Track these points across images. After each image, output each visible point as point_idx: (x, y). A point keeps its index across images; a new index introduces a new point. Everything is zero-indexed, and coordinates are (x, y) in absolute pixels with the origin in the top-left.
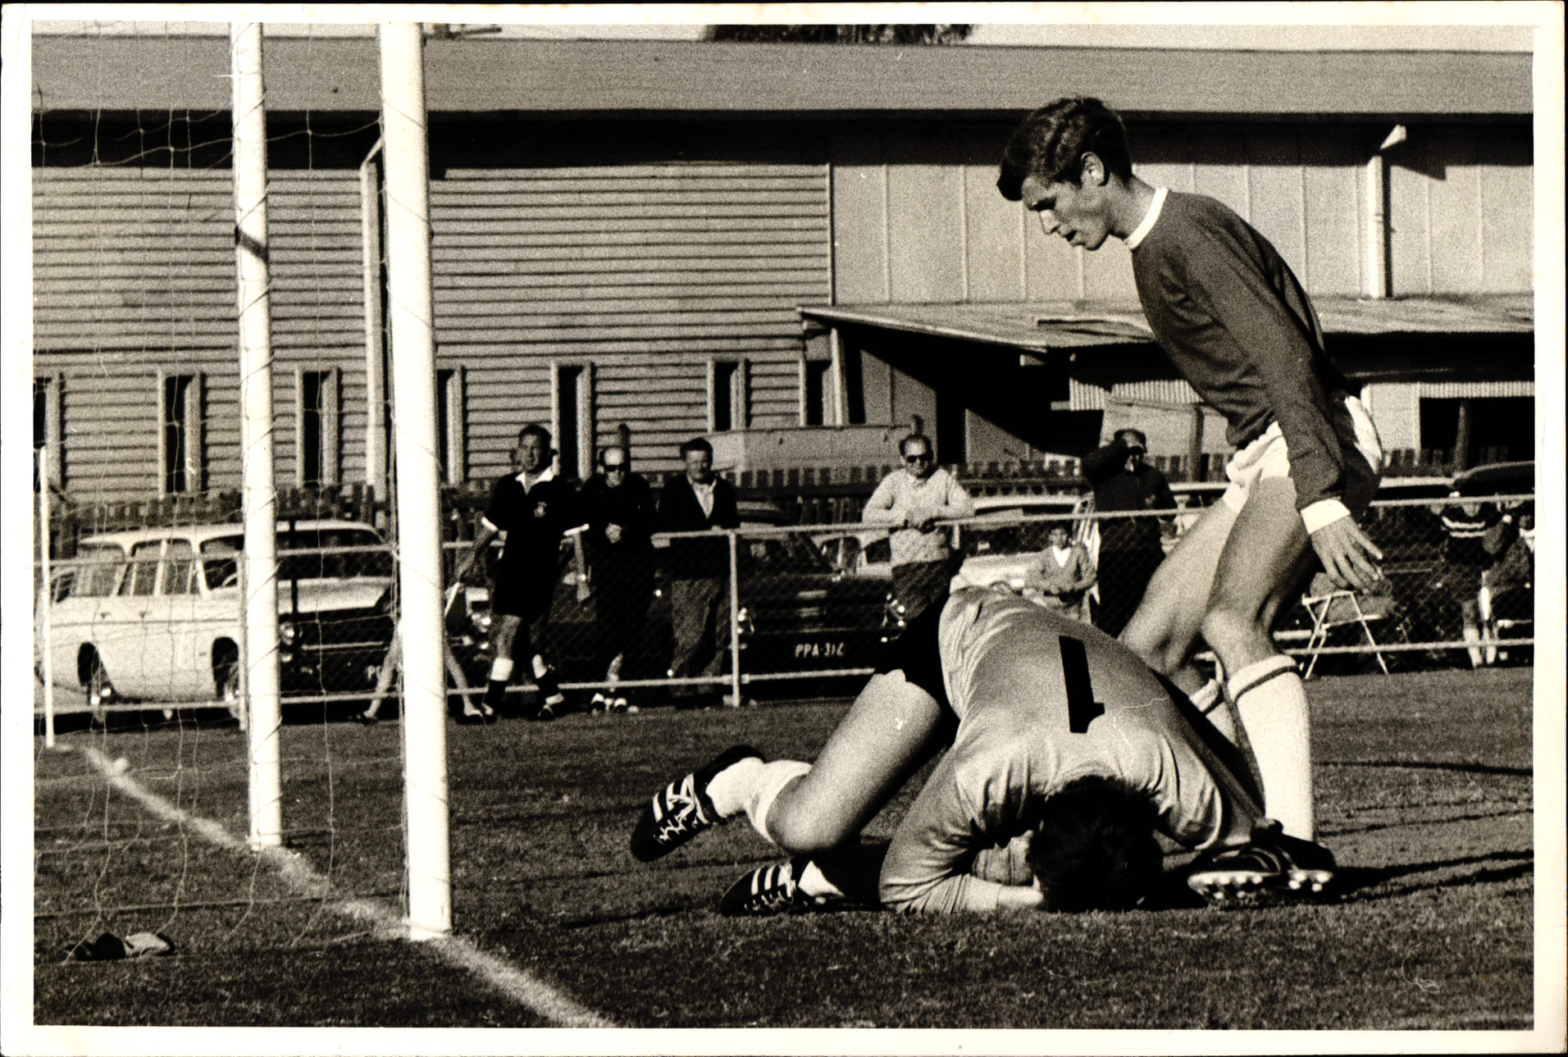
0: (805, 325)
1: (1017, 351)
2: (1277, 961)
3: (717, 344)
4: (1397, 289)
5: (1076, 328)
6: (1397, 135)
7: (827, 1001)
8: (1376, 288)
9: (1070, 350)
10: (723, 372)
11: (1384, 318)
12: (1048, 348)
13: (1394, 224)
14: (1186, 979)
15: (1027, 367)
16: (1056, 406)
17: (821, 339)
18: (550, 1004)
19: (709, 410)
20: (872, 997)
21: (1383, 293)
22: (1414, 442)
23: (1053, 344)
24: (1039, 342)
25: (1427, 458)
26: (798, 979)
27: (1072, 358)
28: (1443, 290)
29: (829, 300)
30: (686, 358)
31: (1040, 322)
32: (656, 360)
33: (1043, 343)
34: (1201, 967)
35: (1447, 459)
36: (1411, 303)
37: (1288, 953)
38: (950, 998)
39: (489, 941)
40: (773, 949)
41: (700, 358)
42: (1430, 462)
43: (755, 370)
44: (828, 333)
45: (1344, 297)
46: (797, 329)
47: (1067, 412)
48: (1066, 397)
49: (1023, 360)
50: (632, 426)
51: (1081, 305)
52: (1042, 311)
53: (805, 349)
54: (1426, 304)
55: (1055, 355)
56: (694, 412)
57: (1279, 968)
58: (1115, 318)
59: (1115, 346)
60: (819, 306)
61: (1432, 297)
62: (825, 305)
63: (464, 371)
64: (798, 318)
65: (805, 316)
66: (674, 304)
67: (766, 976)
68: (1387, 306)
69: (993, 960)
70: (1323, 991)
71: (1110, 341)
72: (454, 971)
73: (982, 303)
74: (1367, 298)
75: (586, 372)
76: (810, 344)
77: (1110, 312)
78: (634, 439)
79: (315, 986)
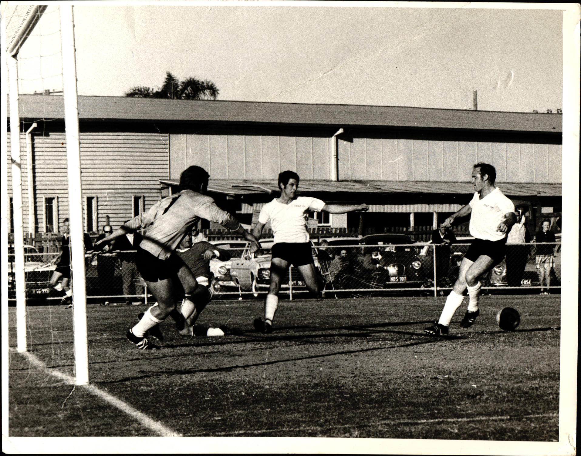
0: (161, 186)
1: (225, 195)
2: (340, 400)
3: (134, 191)
4: (340, 178)
5: (243, 188)
6: (341, 131)
7: (208, 410)
8: (334, 178)
9: (241, 195)
10: (137, 199)
11: (337, 187)
12: (235, 194)
13: (339, 158)
14: (314, 405)
15: (229, 200)
16: (237, 212)
17: (166, 190)
18: (125, 408)
19: (133, 211)
20: (222, 409)
21: (336, 180)
22: (345, 226)
23: (236, 193)
24: (232, 192)
25: (350, 231)
26: (197, 401)
27: (242, 197)
28: (353, 179)
29: (169, 178)
30: (126, 195)
31: (233, 186)
32: (116, 195)
33: (233, 193)
34: (318, 402)
35: (356, 231)
36: (344, 183)
37: (342, 397)
38: (245, 410)
39: (101, 385)
40: (187, 391)
41: (129, 195)
42: (351, 232)
43: (146, 199)
44: (168, 188)
45: (325, 180)
46: (159, 187)
47: (241, 214)
48: (241, 210)
49: (227, 198)
50: (110, 215)
51: (245, 181)
52: (233, 183)
53: (161, 193)
54: (349, 183)
55: (237, 196)
56: (128, 211)
57: (341, 402)
58: (254, 185)
59: (255, 194)
60: (165, 180)
61: (351, 181)
62: (167, 180)
63: (58, 198)
64: (159, 183)
65: (161, 183)
66: (122, 178)
67: (188, 401)
68: (337, 184)
69: (254, 397)
70: (356, 411)
71: (253, 192)
72: (94, 396)
73: (215, 180)
74: (332, 181)
75: (95, 199)
76: (162, 191)
77: (254, 183)
78: (111, 219)
79: (53, 400)
